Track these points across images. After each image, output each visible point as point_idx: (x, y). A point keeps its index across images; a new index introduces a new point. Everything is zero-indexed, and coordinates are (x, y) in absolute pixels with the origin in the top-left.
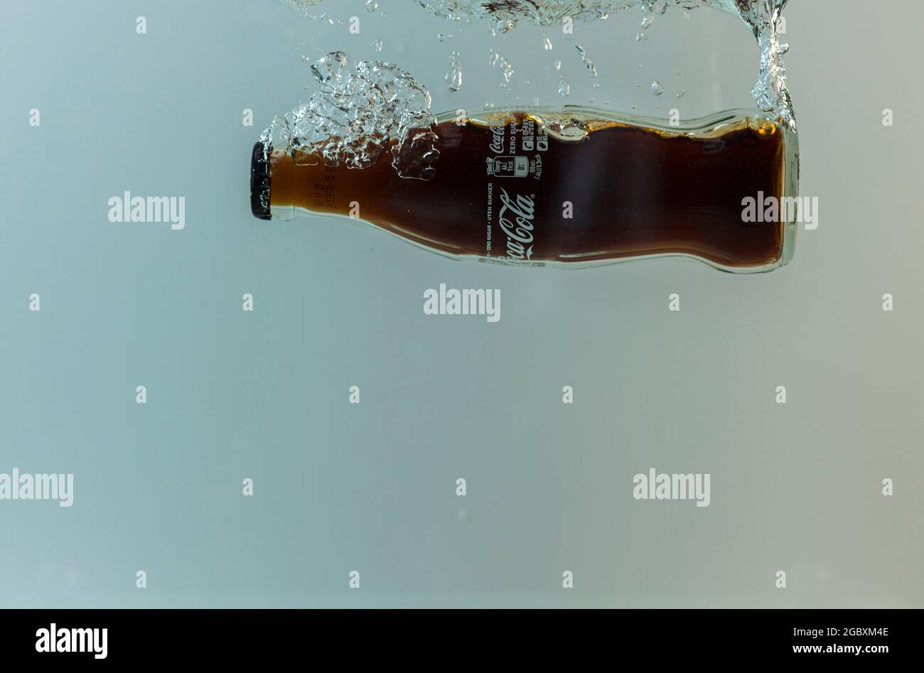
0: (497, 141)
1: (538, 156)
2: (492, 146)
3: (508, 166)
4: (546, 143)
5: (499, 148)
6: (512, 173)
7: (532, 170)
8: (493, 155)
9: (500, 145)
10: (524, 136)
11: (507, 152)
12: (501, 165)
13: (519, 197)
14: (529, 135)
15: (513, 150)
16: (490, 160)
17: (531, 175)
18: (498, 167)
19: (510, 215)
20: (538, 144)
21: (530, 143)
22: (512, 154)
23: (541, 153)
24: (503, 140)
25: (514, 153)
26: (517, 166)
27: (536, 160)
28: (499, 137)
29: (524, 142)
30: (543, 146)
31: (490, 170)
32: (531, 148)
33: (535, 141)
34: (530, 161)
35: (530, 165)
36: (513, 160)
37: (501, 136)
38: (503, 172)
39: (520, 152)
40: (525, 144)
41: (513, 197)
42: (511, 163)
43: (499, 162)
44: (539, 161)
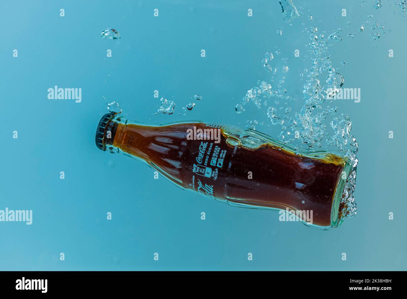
0: (200, 156)
2: (197, 159)
9: (201, 159)
10: (213, 157)
11: (203, 164)
12: (199, 169)
14: (215, 157)
15: (206, 164)
16: (195, 165)
18: (198, 170)
20: (218, 163)
21: (215, 162)
22: (205, 166)
24: (203, 157)
25: (206, 165)
28: (202, 155)
29: (212, 160)
30: (220, 165)
31: (194, 170)
32: (214, 164)
33: (217, 161)
36: (205, 168)
37: (203, 154)
38: (199, 173)
39: (209, 165)
40: (212, 161)
42: (204, 169)
43: (198, 168)
44: (217, 172)
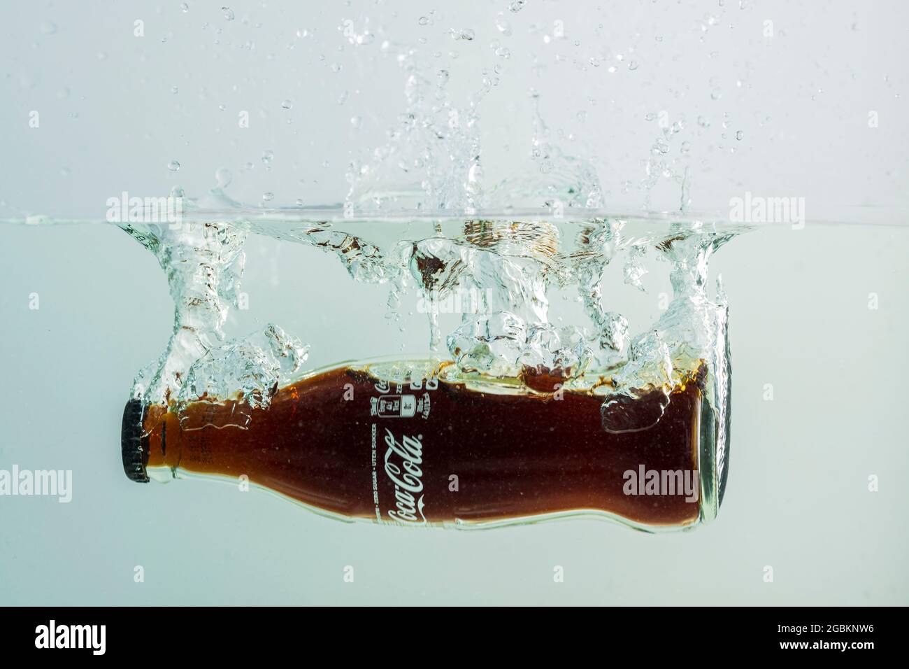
1: (426, 395)
3: (393, 405)
4: (436, 383)
5: (385, 387)
6: (398, 412)
7: (420, 409)
8: (377, 395)
13: (405, 439)
17: (418, 415)
19: (396, 459)
23: (430, 392)
26: (403, 405)
27: (424, 399)
34: (417, 399)
35: (418, 404)
41: (399, 439)
